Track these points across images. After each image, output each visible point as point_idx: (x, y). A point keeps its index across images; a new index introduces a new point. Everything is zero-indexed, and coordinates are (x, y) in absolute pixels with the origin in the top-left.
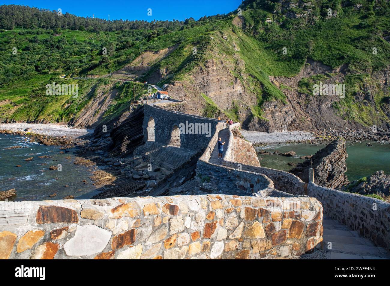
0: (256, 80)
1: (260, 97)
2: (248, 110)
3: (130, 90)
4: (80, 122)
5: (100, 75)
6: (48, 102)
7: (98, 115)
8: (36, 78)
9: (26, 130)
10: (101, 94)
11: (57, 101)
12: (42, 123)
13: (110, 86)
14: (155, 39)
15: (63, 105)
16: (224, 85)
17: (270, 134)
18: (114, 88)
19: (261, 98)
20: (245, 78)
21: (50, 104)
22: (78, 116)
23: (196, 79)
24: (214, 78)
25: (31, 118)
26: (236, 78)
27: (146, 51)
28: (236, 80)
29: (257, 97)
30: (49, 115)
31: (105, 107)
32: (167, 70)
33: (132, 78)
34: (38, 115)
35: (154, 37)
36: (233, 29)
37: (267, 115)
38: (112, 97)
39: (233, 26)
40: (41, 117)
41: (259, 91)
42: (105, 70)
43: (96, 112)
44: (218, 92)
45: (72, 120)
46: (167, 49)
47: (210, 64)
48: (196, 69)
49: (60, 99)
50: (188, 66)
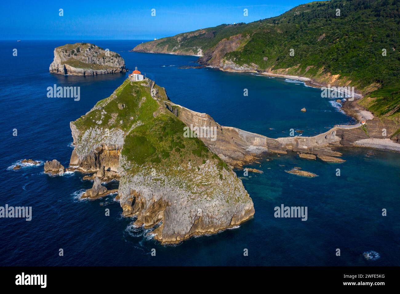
34: (375, 111)
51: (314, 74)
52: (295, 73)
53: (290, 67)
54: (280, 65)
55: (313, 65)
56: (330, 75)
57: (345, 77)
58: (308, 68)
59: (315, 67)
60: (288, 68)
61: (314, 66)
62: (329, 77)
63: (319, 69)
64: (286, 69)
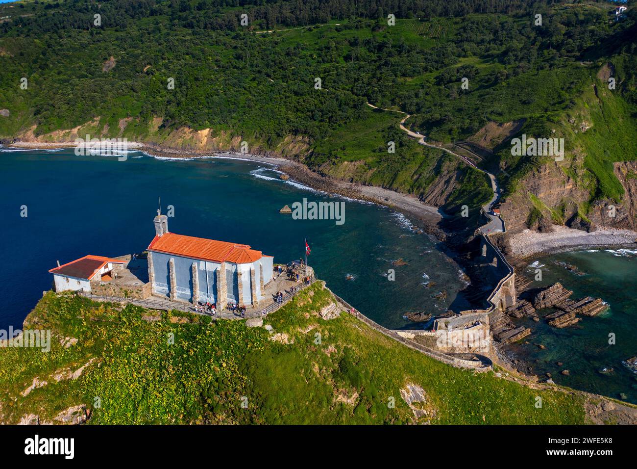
0: (593, 175)
1: (593, 193)
2: (576, 208)
3: (473, 177)
4: (429, 199)
5: (444, 143)
6: (399, 171)
7: (445, 195)
8: (372, 117)
9: (387, 199)
10: (446, 172)
11: (406, 170)
12: (396, 191)
13: (454, 164)
14: (504, 84)
15: (412, 176)
16: (555, 185)
17: (590, 233)
18: (458, 168)
19: (594, 195)
20: (580, 174)
21: (401, 173)
22: (427, 191)
23: (528, 183)
24: (544, 181)
25: (385, 184)
26: (569, 178)
27: (489, 120)
28: (569, 179)
29: (590, 193)
30: (401, 185)
31: (450, 189)
32: (506, 163)
33: (476, 159)
34: (392, 184)
35: (501, 80)
36: (597, 85)
37: (595, 213)
38: (457, 178)
39: (597, 80)
40: (395, 186)
41: (593, 186)
42: (449, 136)
43: (443, 192)
44: (548, 192)
45: (422, 194)
46: (512, 123)
47: (542, 170)
48: (530, 174)
49: (409, 168)
50: (523, 169)
51: (145, 134)
52: (97, 134)
53: (79, 125)
54: (53, 124)
55: (130, 116)
56: (191, 132)
57: (222, 132)
58: (122, 123)
59: (137, 120)
60: (75, 126)
61: (132, 118)
62: (191, 135)
63: (150, 123)
64: (71, 129)
